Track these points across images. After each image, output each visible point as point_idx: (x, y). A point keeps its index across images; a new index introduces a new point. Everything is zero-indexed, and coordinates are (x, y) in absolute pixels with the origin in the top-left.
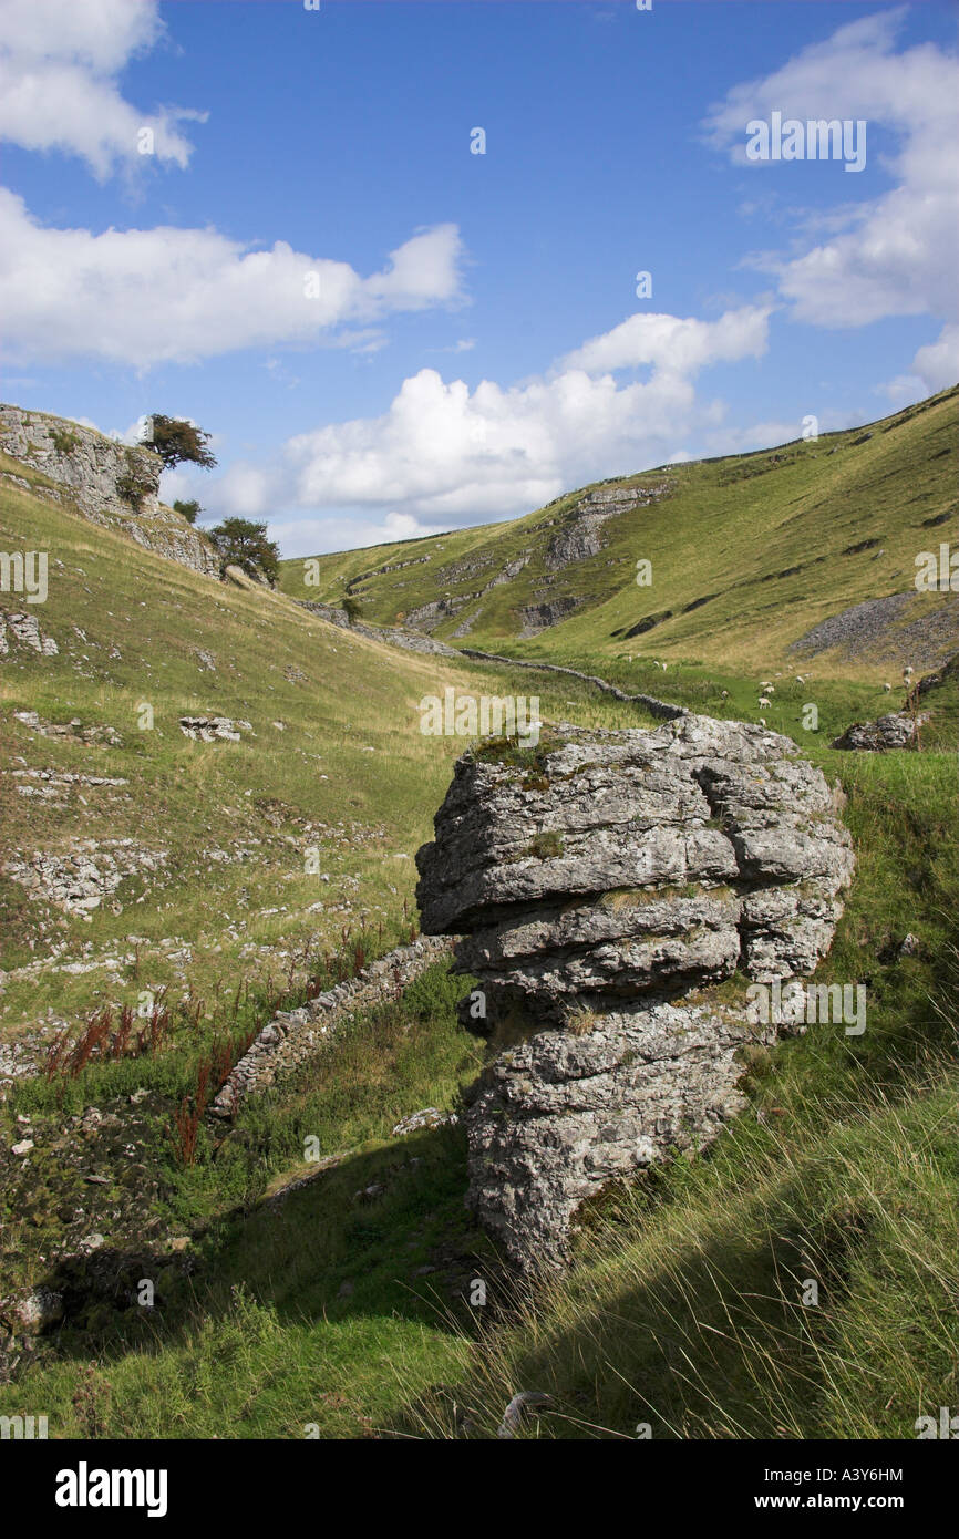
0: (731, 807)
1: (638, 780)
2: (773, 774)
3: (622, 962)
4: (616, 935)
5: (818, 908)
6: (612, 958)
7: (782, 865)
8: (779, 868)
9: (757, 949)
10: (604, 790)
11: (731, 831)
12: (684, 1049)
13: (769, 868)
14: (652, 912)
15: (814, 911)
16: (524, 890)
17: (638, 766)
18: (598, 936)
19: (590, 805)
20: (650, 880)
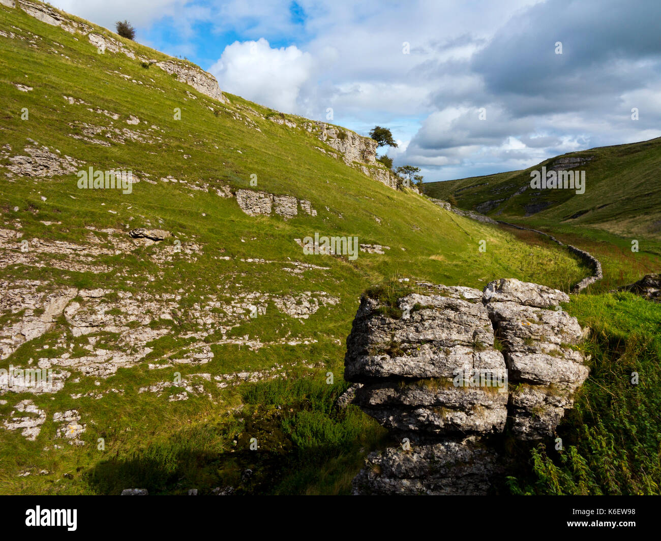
0: (509, 337)
1: (451, 318)
2: (541, 319)
3: (428, 419)
4: (426, 404)
5: (559, 402)
6: (424, 417)
7: (535, 375)
8: (534, 376)
9: (518, 421)
10: (430, 321)
11: (506, 351)
12: (464, 474)
13: (527, 376)
14: (448, 394)
15: (557, 403)
16: (378, 371)
17: (452, 310)
18: (416, 403)
19: (420, 329)
20: (450, 376)
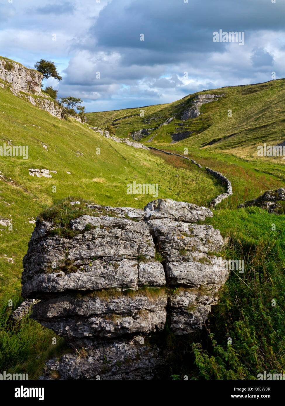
0: (167, 249)
1: (118, 235)
2: (192, 233)
3: (100, 326)
4: (99, 313)
5: (207, 300)
6: (97, 324)
7: (189, 280)
8: (188, 281)
9: (175, 319)
10: (100, 239)
11: (165, 262)
12: (132, 369)
13: (182, 282)
14: (117, 303)
15: (206, 302)
16: (54, 287)
17: (119, 228)
18: (90, 313)
19: (92, 246)
20: (118, 286)
